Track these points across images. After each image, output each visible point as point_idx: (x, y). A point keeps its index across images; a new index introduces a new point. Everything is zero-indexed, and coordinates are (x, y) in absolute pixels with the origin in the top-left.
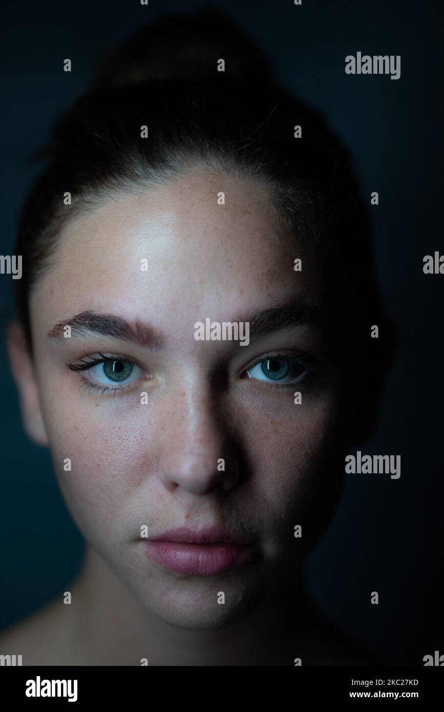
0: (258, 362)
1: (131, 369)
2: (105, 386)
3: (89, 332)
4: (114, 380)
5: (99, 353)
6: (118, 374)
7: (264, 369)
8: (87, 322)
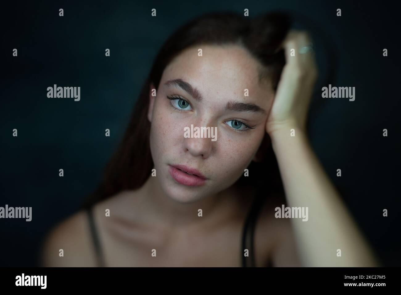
0: (231, 120)
1: (188, 106)
2: (177, 108)
3: (178, 86)
4: (181, 107)
5: (179, 95)
6: (183, 106)
7: (232, 123)
8: (179, 83)
